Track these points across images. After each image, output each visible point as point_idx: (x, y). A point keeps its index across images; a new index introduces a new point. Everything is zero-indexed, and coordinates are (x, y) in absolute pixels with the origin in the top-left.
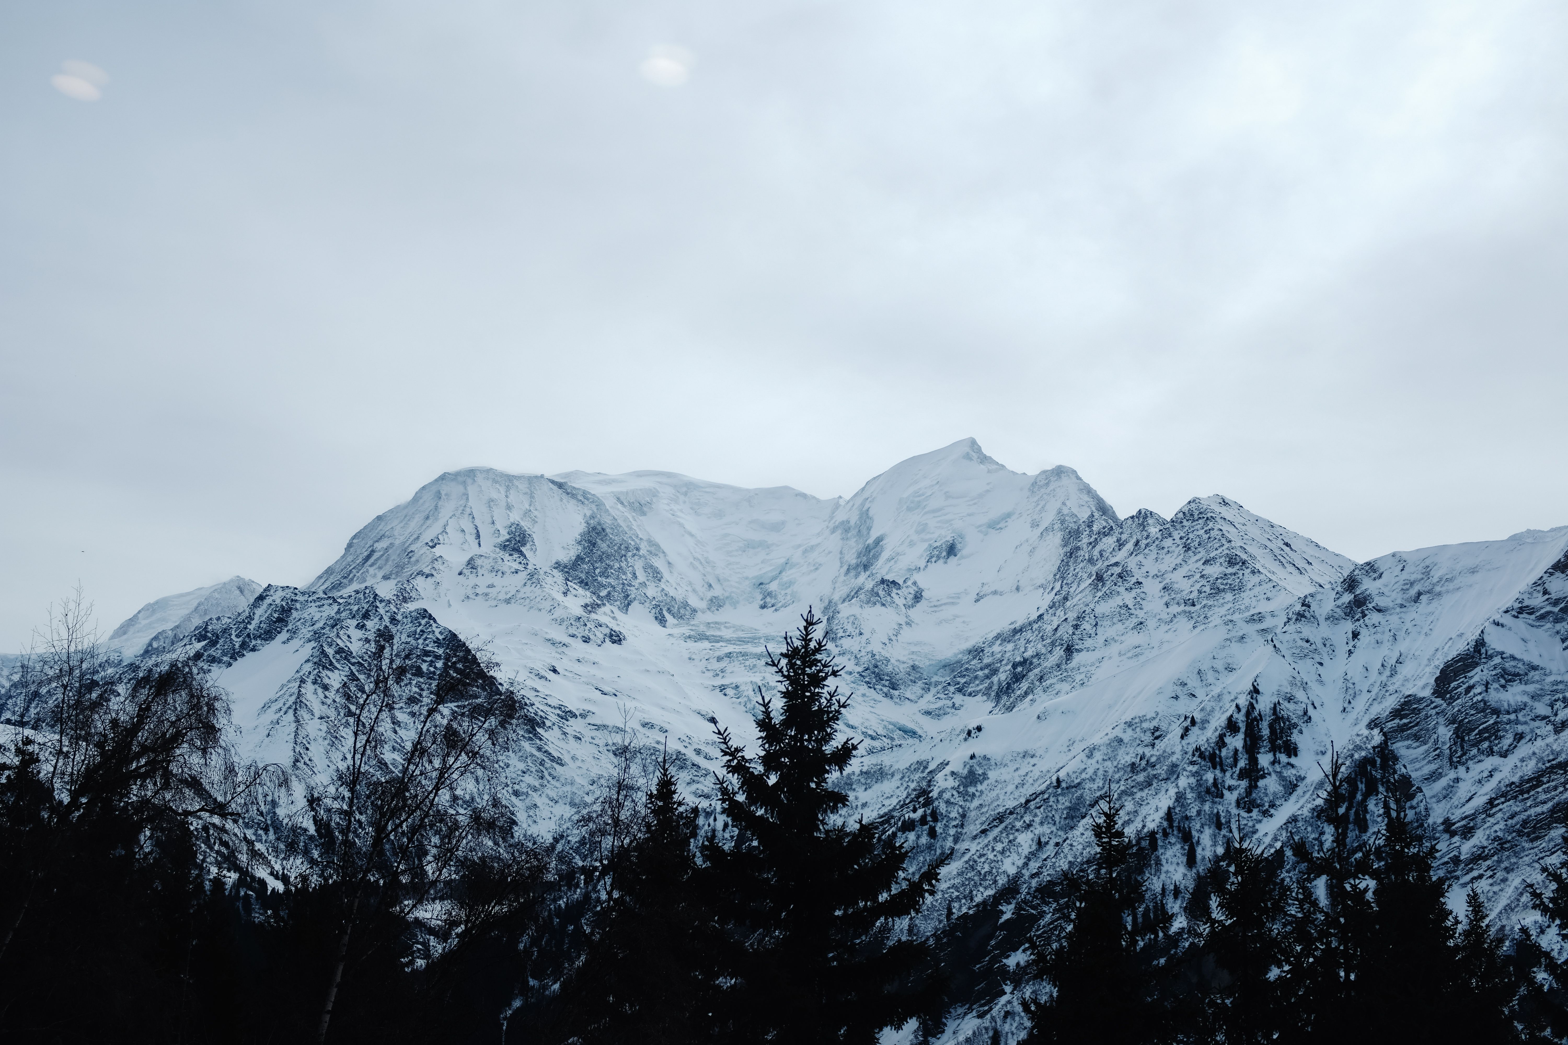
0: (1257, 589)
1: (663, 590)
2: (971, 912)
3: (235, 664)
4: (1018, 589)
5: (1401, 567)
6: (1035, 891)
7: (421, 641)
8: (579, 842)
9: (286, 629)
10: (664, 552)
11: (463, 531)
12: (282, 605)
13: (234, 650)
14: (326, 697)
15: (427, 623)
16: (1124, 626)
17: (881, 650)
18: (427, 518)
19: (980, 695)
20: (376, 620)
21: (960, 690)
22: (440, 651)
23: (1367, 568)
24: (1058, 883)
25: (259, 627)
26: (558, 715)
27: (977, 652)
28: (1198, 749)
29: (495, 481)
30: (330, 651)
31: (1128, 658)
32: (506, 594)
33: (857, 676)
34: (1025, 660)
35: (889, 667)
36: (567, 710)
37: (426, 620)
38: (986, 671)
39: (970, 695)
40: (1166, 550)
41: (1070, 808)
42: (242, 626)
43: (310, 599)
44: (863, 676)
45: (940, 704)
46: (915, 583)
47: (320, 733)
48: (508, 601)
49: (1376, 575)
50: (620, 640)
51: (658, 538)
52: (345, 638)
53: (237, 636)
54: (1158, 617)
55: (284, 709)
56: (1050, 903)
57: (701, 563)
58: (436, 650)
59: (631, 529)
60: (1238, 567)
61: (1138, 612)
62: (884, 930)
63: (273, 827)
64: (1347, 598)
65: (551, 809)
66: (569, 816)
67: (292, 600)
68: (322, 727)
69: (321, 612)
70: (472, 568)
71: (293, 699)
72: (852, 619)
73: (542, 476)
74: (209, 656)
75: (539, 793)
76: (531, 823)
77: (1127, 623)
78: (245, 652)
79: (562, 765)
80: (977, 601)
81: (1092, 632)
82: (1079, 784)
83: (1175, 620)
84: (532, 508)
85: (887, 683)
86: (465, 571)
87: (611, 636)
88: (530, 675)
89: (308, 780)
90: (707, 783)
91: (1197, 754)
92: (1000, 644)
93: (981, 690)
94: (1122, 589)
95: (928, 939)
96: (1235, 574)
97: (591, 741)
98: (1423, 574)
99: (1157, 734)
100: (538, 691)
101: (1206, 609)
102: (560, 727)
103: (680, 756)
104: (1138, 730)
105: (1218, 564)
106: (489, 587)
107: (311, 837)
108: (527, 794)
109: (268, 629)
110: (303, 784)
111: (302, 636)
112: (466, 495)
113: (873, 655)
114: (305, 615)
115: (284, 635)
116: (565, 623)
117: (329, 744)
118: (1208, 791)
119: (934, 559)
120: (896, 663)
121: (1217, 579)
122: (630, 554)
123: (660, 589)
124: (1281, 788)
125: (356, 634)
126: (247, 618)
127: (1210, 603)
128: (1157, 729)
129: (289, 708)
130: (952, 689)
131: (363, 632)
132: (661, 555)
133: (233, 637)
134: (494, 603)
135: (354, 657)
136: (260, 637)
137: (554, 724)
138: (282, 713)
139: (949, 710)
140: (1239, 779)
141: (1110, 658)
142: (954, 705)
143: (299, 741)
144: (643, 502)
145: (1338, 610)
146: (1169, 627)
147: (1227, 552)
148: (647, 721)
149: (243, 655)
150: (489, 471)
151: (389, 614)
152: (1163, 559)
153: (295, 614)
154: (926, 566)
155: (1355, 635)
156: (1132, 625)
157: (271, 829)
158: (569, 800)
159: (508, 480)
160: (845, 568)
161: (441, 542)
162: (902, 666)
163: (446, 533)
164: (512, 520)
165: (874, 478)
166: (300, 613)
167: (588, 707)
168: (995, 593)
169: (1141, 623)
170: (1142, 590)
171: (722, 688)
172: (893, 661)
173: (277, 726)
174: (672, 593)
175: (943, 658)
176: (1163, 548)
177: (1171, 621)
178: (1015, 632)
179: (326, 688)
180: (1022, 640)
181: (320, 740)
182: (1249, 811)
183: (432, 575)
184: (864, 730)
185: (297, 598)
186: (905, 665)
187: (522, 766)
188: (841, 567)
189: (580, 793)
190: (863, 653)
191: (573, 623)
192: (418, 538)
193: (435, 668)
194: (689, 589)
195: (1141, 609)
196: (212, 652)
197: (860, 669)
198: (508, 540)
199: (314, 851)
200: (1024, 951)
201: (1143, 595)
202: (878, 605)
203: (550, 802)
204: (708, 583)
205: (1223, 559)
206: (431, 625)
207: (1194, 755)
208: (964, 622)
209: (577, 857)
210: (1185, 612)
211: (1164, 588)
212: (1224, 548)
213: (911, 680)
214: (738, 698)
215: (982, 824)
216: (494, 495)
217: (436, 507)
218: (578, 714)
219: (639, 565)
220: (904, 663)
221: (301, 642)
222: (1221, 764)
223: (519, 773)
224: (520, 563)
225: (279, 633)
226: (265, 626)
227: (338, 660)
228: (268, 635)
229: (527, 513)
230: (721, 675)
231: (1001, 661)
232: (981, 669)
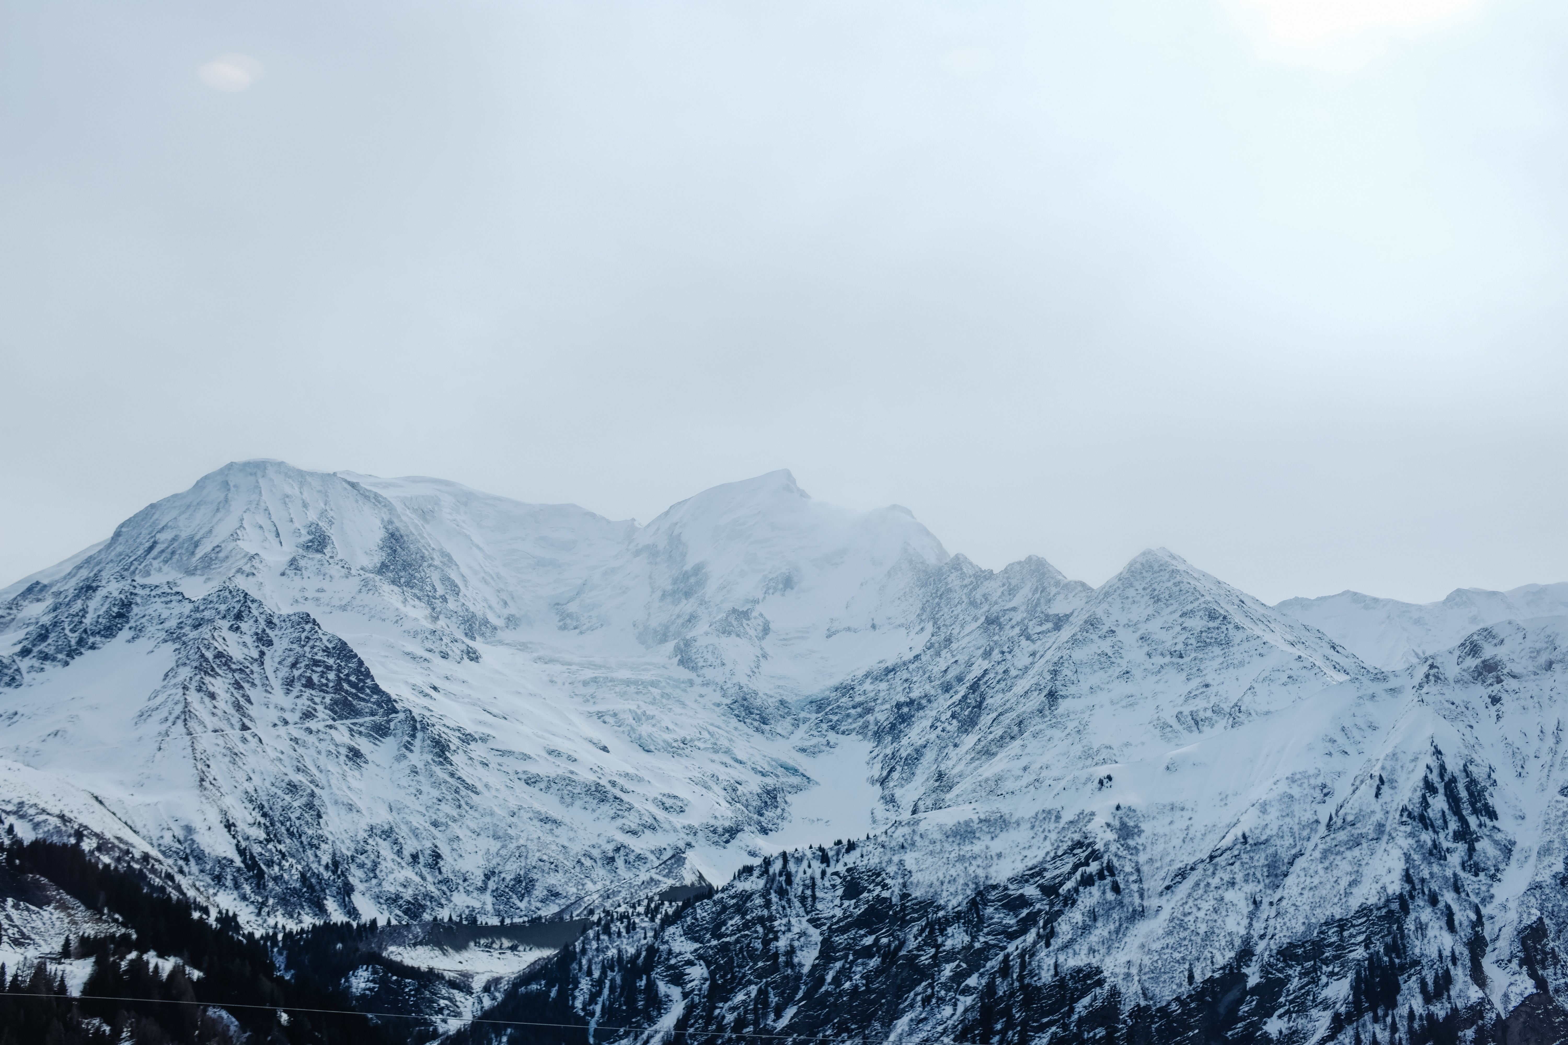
0: (1246, 645)
1: (464, 604)
2: (1217, 975)
3: (72, 662)
4: (874, 627)
5: (1521, 635)
6: (1277, 954)
7: (307, 649)
8: (515, 879)
9: (127, 626)
10: (456, 565)
11: (261, 527)
12: (121, 599)
13: (70, 647)
14: (215, 707)
15: (313, 629)
16: (1108, 674)
17: (748, 683)
18: (218, 510)
19: (854, 733)
20: (251, 622)
21: (833, 728)
22: (331, 661)
23: (1485, 634)
24: (1299, 945)
25: (97, 622)
26: (459, 738)
27: (846, 689)
28: (1404, 809)
29: (287, 476)
30: (209, 655)
31: (1123, 707)
32: (341, 600)
33: (726, 708)
34: (912, 702)
35: (758, 700)
36: (467, 732)
37: (310, 625)
38: (859, 710)
39: (843, 733)
40: (1130, 600)
41: (1268, 866)
42: (76, 619)
43: (153, 593)
44: (732, 709)
45: (814, 741)
46: (761, 615)
47: (218, 749)
48: (344, 608)
49: (1495, 641)
50: (477, 658)
51: (449, 548)
52: (220, 640)
53: (73, 631)
54: (1143, 667)
55: (171, 719)
56: (1293, 966)
57: (493, 578)
58: (326, 659)
59: (423, 537)
60: (1219, 621)
61: (1119, 661)
62: (1115, 994)
63: (194, 857)
64: (1472, 663)
65: (474, 842)
66: (496, 850)
67: (131, 594)
68: (219, 742)
69: (169, 608)
70: (296, 569)
71: (179, 708)
72: (710, 649)
73: (335, 474)
74: (41, 652)
75: (459, 824)
76: (457, 858)
77: (1110, 671)
78: (82, 650)
79: (477, 793)
80: (829, 636)
81: (1074, 678)
82: (1267, 841)
83: (1163, 671)
84: (327, 508)
85: (757, 717)
86: (287, 572)
87: (468, 653)
88: (413, 692)
89: (219, 803)
90: (631, 818)
91: (1406, 814)
92: (872, 683)
93: (854, 729)
94: (1095, 637)
95: (1169, 1004)
96: (1218, 628)
97: (499, 768)
98: (1547, 642)
99: (1325, 791)
100: (431, 711)
101: (1197, 661)
102: (465, 752)
103: (600, 788)
104: (1305, 785)
105: (1198, 617)
106: (318, 591)
107: (239, 870)
108: (447, 825)
109: (108, 624)
110: (216, 808)
111: (150, 635)
112: (257, 488)
113: (741, 688)
114: (150, 611)
115: (125, 634)
116: (420, 636)
117: (230, 762)
118: (1431, 853)
119: (771, 591)
120: (765, 697)
121: (1201, 632)
122: (425, 564)
123: (459, 604)
124: (1499, 853)
125: (232, 637)
126: (80, 611)
127: (1200, 655)
128: (1324, 786)
129: (178, 718)
130: (825, 726)
131: (238, 634)
132: (454, 567)
133: (67, 631)
134: (328, 609)
135: (234, 663)
136: (99, 633)
137: (458, 748)
138: (169, 723)
139: (823, 748)
140: (1454, 842)
141: (1102, 706)
142: (828, 743)
143: (198, 756)
144: (425, 510)
145: (1464, 673)
146: (1158, 677)
147: (1205, 605)
148: (552, 748)
149: (81, 653)
150: (281, 464)
151: (263, 616)
152: (1129, 608)
153: (135, 609)
154: (764, 598)
155: (1495, 700)
156: (1116, 674)
157: (190, 858)
158: (492, 833)
159: (301, 476)
160: (659, 593)
161: (241, 537)
162: (770, 700)
163: (244, 528)
164: (310, 519)
165: (680, 503)
166: (141, 608)
167: (487, 731)
168: (849, 629)
169: (1128, 672)
170: (1117, 639)
171: (600, 715)
172: (761, 694)
173: (167, 739)
174: (472, 609)
175: (810, 693)
176: (1127, 598)
177: (1159, 672)
178: (888, 671)
179: (213, 696)
180: (897, 679)
181: (220, 757)
182: (1476, 875)
183: (254, 574)
184: (753, 766)
185: (136, 591)
186: (773, 700)
187: (436, 793)
188: (653, 592)
189: (503, 825)
190: (729, 685)
191: (429, 636)
192: (210, 531)
193: (327, 679)
194: (485, 604)
195: (1121, 658)
196: (42, 646)
197: (729, 701)
198: (311, 541)
199: (245, 886)
200: (1280, 1017)
201: (1120, 644)
202: (733, 636)
203: (472, 835)
204: (503, 600)
205: (1201, 613)
206: (316, 632)
207: (1401, 815)
208: (822, 658)
209: (514, 896)
210: (1173, 663)
211: (1142, 638)
212: (1199, 601)
213: (781, 716)
214: (619, 726)
215: (1164, 879)
216: (288, 490)
217: (226, 500)
218: (477, 737)
219: (435, 577)
220: (771, 697)
221: (152, 643)
222: (1433, 826)
223: (435, 801)
224: (343, 567)
225: (120, 630)
226: (104, 621)
227: (218, 666)
228: (109, 631)
229: (323, 513)
230: (592, 701)
231: (875, 700)
232: (854, 707)
